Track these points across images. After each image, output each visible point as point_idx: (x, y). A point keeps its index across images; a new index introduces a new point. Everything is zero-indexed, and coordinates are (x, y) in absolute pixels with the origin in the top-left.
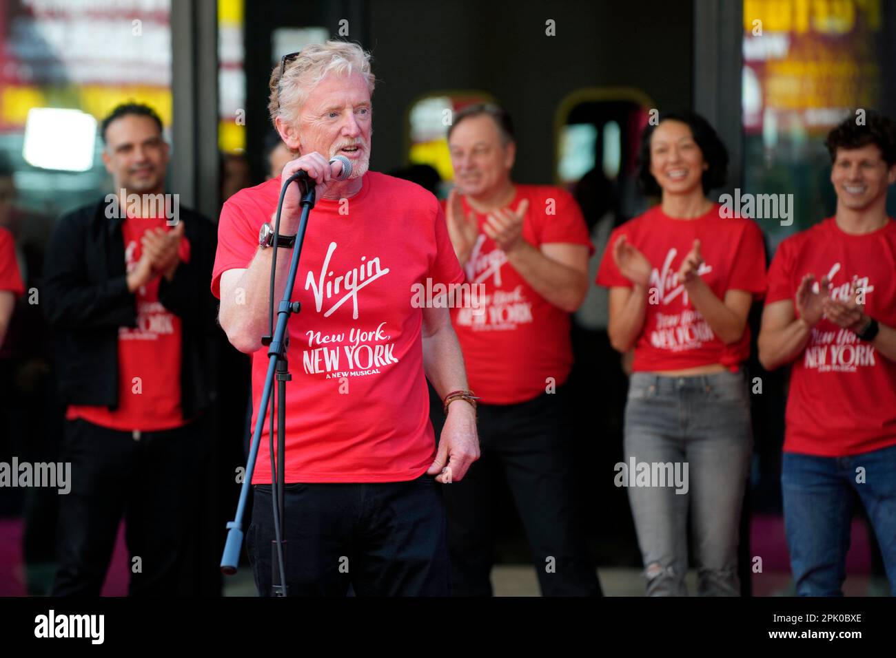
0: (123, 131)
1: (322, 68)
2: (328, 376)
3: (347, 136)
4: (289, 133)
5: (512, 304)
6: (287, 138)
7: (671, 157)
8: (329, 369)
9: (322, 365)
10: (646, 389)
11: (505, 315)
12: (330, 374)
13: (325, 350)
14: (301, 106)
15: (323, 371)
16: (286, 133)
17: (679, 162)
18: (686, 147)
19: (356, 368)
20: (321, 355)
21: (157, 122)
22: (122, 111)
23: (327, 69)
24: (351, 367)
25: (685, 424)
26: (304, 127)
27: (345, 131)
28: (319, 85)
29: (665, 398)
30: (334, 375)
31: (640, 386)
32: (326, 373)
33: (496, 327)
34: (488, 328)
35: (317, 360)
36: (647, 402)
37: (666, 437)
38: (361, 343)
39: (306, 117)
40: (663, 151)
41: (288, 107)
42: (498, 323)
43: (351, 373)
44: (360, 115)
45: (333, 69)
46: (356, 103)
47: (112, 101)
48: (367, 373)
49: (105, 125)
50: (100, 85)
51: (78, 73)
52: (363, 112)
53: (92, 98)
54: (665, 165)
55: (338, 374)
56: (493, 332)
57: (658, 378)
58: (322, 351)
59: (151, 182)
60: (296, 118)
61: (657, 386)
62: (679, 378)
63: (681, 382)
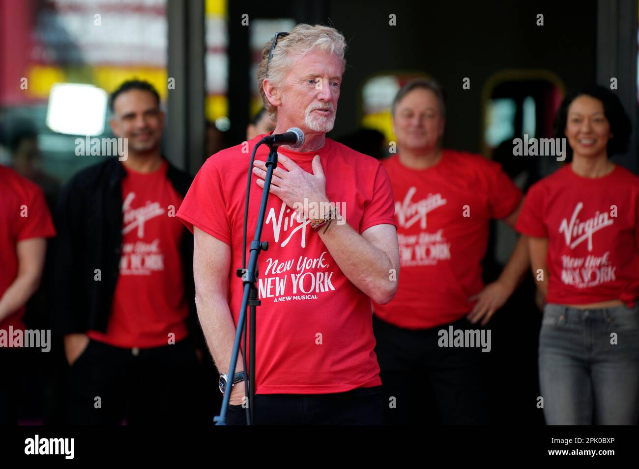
0: (128, 102)
1: (310, 43)
2: (276, 300)
3: (322, 100)
4: (272, 93)
5: (434, 243)
6: (270, 97)
7: (584, 128)
8: (277, 294)
9: (273, 291)
10: (557, 318)
11: (428, 252)
12: (277, 298)
13: (277, 279)
14: (288, 71)
15: (273, 296)
16: (270, 92)
17: (590, 132)
18: (598, 120)
19: (299, 293)
20: (273, 283)
21: (155, 95)
22: (127, 87)
23: (314, 44)
24: (295, 291)
25: (590, 349)
26: (287, 89)
27: (320, 97)
28: (306, 56)
29: (572, 326)
30: (280, 299)
31: (552, 315)
32: (275, 297)
33: (420, 263)
34: (414, 263)
35: (269, 287)
36: (557, 328)
37: (574, 359)
38: (306, 271)
39: (290, 80)
40: (578, 121)
41: (278, 70)
42: (422, 259)
43: (294, 297)
44: (333, 87)
45: (319, 44)
46: (332, 76)
47: (118, 79)
48: (307, 297)
49: (113, 97)
50: (110, 66)
51: (92, 56)
52: (335, 84)
53: (103, 76)
54: (578, 133)
55: (283, 298)
56: (417, 267)
57: (567, 310)
58: (275, 280)
59: (149, 145)
60: (282, 80)
61: (566, 316)
62: (584, 311)
63: (587, 314)
